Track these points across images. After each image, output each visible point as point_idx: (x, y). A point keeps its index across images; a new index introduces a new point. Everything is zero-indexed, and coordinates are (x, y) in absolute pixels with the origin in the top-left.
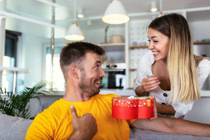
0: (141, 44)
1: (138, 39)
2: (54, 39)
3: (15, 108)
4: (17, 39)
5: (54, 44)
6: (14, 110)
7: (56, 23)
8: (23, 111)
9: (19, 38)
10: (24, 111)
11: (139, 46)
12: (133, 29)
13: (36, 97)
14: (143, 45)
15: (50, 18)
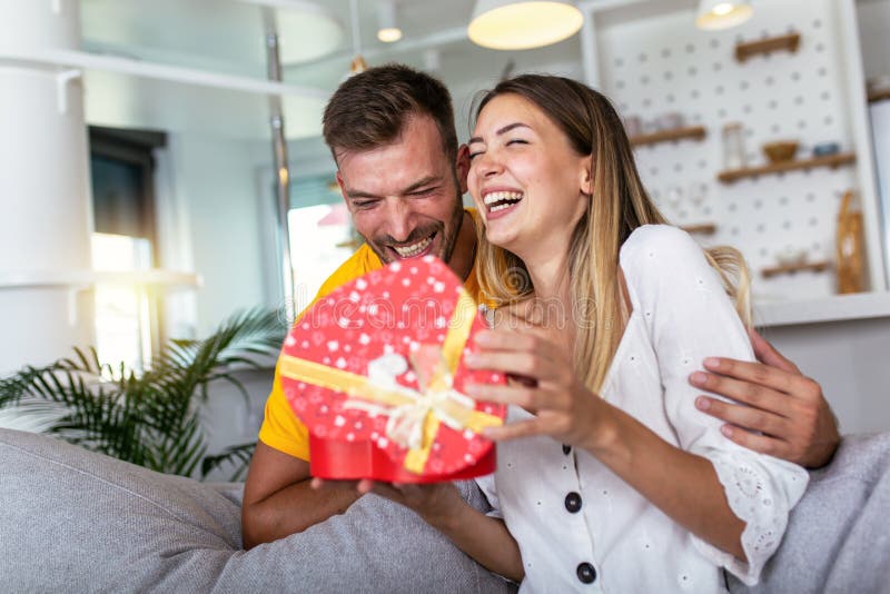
0: (657, 122)
1: (647, 103)
2: (284, 142)
3: (144, 426)
4: (152, 164)
5: (286, 165)
6: (139, 433)
7: (286, 75)
8: (174, 434)
9: (160, 155)
10: (181, 433)
11: (651, 131)
12: (619, 63)
13: (218, 376)
14: (668, 125)
15: (261, 56)
